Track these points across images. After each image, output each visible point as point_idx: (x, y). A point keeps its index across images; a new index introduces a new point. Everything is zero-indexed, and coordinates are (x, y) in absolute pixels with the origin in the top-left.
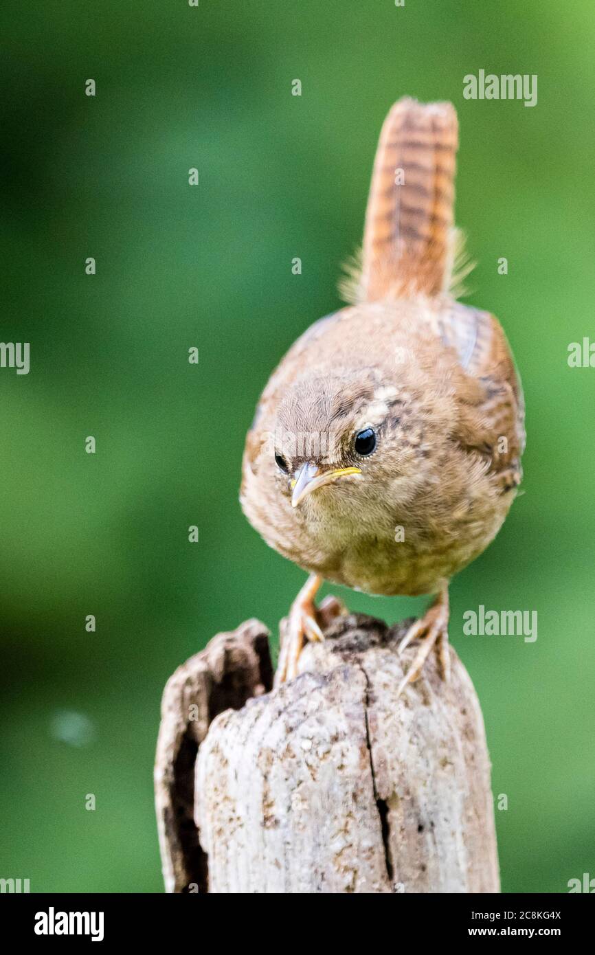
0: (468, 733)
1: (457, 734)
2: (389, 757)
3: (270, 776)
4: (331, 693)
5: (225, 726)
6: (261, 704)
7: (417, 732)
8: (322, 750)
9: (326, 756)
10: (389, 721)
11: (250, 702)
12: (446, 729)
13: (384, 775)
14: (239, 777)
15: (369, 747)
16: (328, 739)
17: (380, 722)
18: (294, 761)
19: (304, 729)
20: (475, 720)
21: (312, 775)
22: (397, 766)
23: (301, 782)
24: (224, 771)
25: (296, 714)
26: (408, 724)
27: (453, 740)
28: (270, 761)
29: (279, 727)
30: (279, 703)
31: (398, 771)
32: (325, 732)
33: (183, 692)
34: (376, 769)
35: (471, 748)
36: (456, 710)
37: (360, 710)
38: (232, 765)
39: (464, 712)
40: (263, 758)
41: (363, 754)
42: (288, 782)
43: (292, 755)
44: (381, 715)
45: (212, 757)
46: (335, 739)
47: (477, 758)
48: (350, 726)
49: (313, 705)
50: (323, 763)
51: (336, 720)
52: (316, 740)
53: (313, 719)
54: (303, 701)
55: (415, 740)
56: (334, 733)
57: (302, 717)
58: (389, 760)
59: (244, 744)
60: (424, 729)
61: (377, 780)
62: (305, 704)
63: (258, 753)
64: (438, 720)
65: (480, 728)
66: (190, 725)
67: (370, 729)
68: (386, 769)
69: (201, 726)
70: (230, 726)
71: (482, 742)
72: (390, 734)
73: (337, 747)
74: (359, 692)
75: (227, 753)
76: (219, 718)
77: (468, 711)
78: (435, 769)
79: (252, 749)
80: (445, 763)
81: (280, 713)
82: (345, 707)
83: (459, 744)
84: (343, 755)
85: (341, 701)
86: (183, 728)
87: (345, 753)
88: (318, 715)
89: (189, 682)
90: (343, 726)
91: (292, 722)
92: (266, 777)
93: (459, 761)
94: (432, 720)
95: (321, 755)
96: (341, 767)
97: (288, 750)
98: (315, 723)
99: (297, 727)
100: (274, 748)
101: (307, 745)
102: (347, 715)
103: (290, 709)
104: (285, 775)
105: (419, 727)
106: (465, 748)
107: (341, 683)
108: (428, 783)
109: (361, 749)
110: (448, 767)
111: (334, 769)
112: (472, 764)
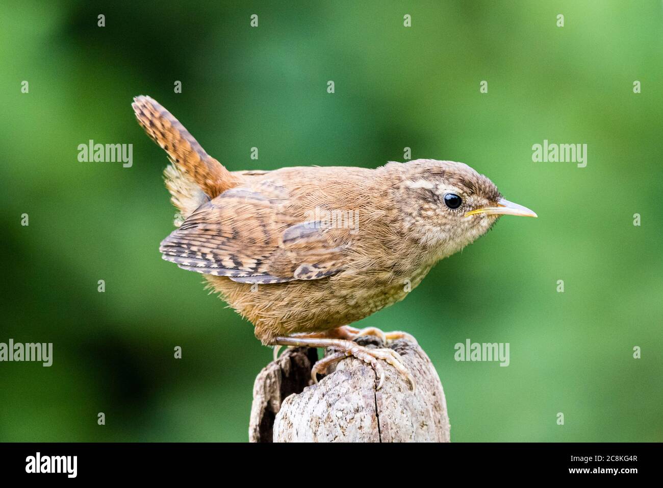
0: (437, 407)
1: (430, 407)
2: (389, 421)
3: (318, 433)
4: (354, 383)
5: (291, 403)
6: (312, 390)
7: (406, 407)
8: (349, 417)
9: (351, 421)
10: (389, 400)
11: (305, 389)
12: (424, 404)
13: (387, 432)
14: (299, 434)
15: (377, 415)
16: (353, 411)
17: (384, 400)
18: (332, 424)
19: (338, 405)
20: (441, 399)
21: (343, 432)
22: (394, 427)
23: (336, 437)
24: (290, 430)
25: (333, 396)
26: (400, 401)
27: (428, 411)
28: (318, 424)
29: (323, 404)
30: (323, 389)
31: (395, 430)
32: (351, 407)
33: (265, 383)
34: (381, 429)
35: (439, 416)
36: (429, 393)
37: (372, 393)
38: (295, 426)
39: (434, 394)
40: (313, 423)
41: (374, 420)
42: (329, 437)
43: (331, 420)
44: (384, 396)
45: (283, 421)
46: (357, 411)
47: (442, 422)
48: (365, 403)
49: (344, 390)
50: (349, 425)
51: (357, 399)
52: (345, 411)
53: (343, 399)
54: (338, 388)
55: (405, 411)
56: (356, 407)
57: (337, 398)
58: (389, 423)
59: (302, 414)
60: (410, 405)
61: (382, 435)
62: (339, 390)
63: (310, 420)
64: (418, 399)
65: (444, 404)
66: (269, 403)
67: (377, 405)
68: (387, 429)
69: (276, 403)
70: (293, 403)
71: (445, 413)
72: (389, 408)
73: (358, 415)
74: (371, 382)
75: (292, 419)
76: (287, 398)
77: (437, 394)
78: (417, 429)
79: (307, 417)
80: (423, 425)
81: (324, 395)
82: (363, 392)
83: (432, 414)
84: (361, 420)
85: (361, 388)
86: (265, 404)
87: (363, 419)
88: (346, 396)
89: (268, 376)
90: (362, 403)
91: (331, 401)
92: (315, 434)
93: (431, 424)
94: (415, 399)
95: (348, 421)
96: (361, 428)
97: (329, 417)
98: (345, 401)
99: (334, 404)
100: (320, 416)
101: (340, 414)
102: (364, 396)
103: (330, 393)
104: (327, 433)
105: (407, 403)
106: (435, 416)
107: (360, 377)
108: (412, 437)
109: (372, 416)
110: (425, 427)
111: (356, 429)
112: (439, 425)
